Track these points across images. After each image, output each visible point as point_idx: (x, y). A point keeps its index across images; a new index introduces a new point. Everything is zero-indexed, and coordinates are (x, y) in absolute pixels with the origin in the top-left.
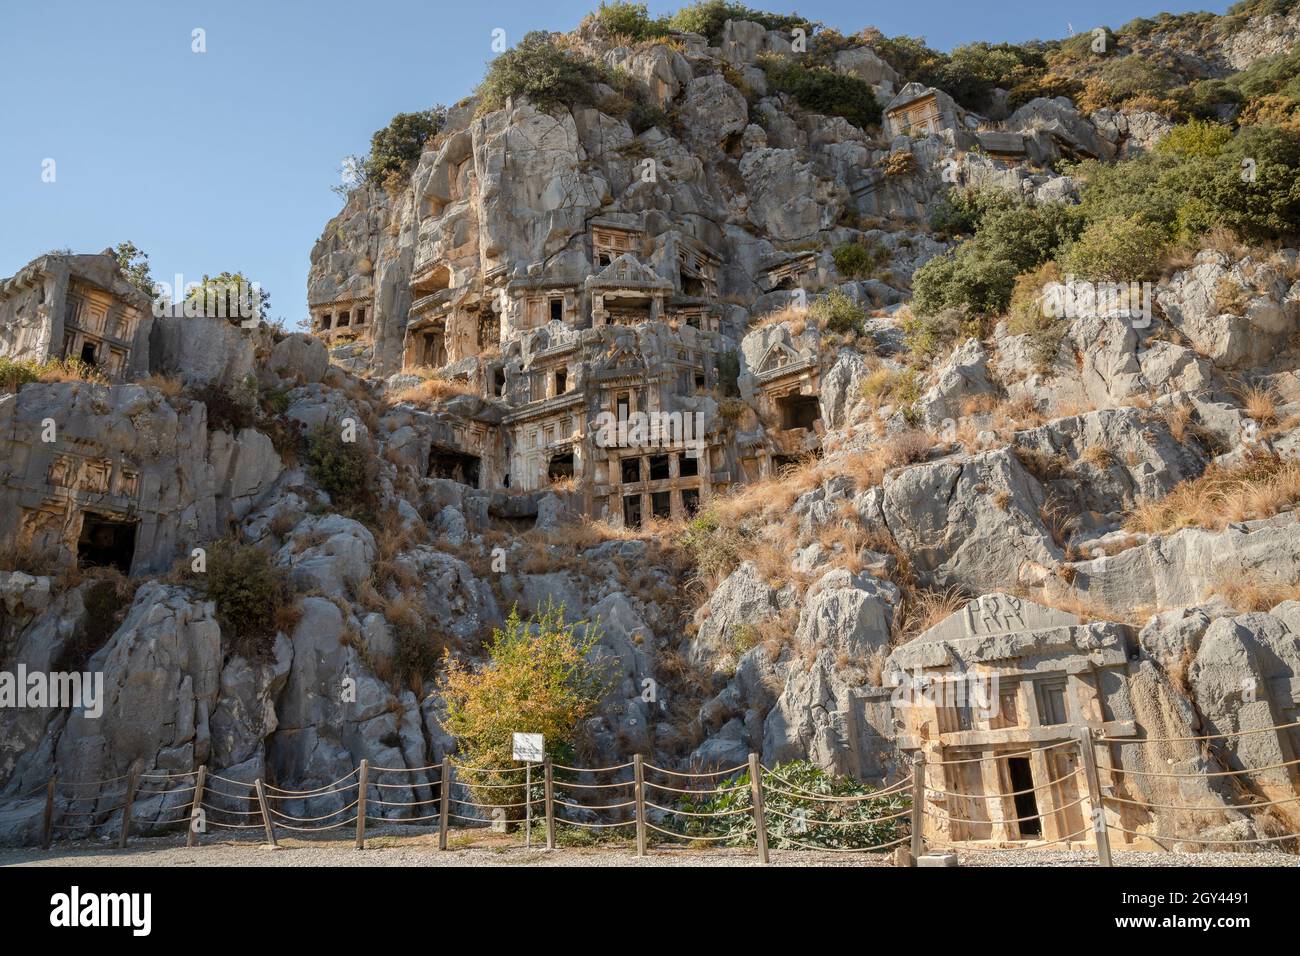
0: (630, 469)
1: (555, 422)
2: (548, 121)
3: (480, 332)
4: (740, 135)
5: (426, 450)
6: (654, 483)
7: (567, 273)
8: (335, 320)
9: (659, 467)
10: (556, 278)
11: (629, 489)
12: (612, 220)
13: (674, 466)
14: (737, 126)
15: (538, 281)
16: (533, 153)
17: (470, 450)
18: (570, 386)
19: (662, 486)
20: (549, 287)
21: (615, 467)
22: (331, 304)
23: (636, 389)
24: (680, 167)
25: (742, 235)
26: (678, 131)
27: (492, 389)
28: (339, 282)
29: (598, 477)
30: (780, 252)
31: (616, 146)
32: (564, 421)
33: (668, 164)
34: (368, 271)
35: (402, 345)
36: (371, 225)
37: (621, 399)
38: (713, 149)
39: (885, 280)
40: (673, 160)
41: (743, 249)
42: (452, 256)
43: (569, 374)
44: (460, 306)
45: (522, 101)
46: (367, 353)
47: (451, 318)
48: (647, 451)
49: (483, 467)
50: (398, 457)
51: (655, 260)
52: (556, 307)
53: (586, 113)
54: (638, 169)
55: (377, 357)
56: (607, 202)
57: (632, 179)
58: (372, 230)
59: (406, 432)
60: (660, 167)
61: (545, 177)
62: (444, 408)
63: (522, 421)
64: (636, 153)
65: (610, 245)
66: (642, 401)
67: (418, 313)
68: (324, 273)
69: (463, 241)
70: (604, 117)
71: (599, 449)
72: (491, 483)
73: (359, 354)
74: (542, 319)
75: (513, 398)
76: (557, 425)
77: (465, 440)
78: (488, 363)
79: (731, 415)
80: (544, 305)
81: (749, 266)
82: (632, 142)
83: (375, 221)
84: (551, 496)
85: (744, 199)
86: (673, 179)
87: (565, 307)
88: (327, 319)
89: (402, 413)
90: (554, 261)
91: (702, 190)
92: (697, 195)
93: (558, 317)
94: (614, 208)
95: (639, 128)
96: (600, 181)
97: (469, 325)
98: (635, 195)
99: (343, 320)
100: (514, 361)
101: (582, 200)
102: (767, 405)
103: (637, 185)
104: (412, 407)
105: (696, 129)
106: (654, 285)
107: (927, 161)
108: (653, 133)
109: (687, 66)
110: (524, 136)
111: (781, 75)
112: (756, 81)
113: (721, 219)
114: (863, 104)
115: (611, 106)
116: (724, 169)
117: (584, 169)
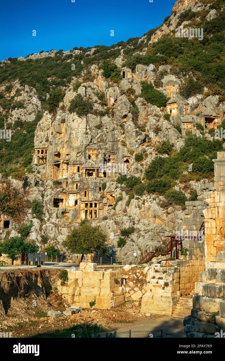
0: (86, 205)
2: (80, 120)
3: (67, 167)
4: (127, 115)
5: (53, 200)
6: (90, 208)
7: (80, 162)
8: (40, 152)
9: (91, 206)
10: (78, 163)
11: (86, 209)
12: (91, 147)
13: (93, 205)
14: (126, 113)
15: (75, 163)
16: (76, 130)
17: (62, 198)
18: (78, 188)
19: (91, 209)
20: (77, 164)
21: (84, 205)
23: (88, 191)
24: (109, 129)
25: (121, 146)
27: (66, 185)
28: (41, 143)
29: (82, 206)
30: (126, 153)
31: (95, 125)
32: (77, 195)
33: (107, 128)
34: (47, 141)
35: (52, 167)
36: (48, 126)
37: (86, 192)
38: (120, 120)
39: (142, 165)
40: (108, 127)
41: (121, 150)
42: (61, 151)
43: (78, 185)
44: (63, 163)
45: (75, 113)
46: (45, 168)
47: (61, 165)
48: (89, 202)
49: (64, 201)
50: (48, 202)
51: (100, 156)
52: (79, 168)
53: (89, 115)
54: (99, 131)
55: (48, 170)
56: (91, 142)
57: (98, 134)
58: (48, 128)
59: (49, 197)
60: (104, 130)
61: (78, 136)
62: (56, 191)
63: (70, 194)
64: (99, 127)
65: (91, 153)
66: (89, 193)
67: (55, 162)
68: (38, 139)
69: (63, 147)
70: (93, 116)
71: (81, 201)
72: (65, 204)
73: (44, 168)
74: (76, 171)
75: (69, 188)
76: (76, 195)
77: (60, 197)
78: (65, 180)
79: (103, 197)
80: (76, 168)
81: (120, 156)
82: (99, 123)
83: (49, 125)
84: (72, 211)
85: (124, 136)
86: (107, 133)
87: (80, 169)
88: (39, 151)
89: (49, 192)
90: (78, 159)
91: (116, 132)
92: (113, 135)
93: (79, 171)
94: (92, 143)
95: (102, 114)
96: (90, 137)
97: (65, 166)
98: (98, 138)
99: (42, 153)
100: (70, 180)
101: (85, 143)
102: (109, 196)
103: (98, 135)
104: (51, 190)
105: (118, 113)
106: (95, 167)
107: (164, 129)
108: (106, 117)
109: (118, 92)
110: (75, 125)
111: (145, 89)
112: (139, 91)
113: (118, 141)
114: (161, 102)
115: (96, 112)
116: (122, 126)
117: (86, 134)
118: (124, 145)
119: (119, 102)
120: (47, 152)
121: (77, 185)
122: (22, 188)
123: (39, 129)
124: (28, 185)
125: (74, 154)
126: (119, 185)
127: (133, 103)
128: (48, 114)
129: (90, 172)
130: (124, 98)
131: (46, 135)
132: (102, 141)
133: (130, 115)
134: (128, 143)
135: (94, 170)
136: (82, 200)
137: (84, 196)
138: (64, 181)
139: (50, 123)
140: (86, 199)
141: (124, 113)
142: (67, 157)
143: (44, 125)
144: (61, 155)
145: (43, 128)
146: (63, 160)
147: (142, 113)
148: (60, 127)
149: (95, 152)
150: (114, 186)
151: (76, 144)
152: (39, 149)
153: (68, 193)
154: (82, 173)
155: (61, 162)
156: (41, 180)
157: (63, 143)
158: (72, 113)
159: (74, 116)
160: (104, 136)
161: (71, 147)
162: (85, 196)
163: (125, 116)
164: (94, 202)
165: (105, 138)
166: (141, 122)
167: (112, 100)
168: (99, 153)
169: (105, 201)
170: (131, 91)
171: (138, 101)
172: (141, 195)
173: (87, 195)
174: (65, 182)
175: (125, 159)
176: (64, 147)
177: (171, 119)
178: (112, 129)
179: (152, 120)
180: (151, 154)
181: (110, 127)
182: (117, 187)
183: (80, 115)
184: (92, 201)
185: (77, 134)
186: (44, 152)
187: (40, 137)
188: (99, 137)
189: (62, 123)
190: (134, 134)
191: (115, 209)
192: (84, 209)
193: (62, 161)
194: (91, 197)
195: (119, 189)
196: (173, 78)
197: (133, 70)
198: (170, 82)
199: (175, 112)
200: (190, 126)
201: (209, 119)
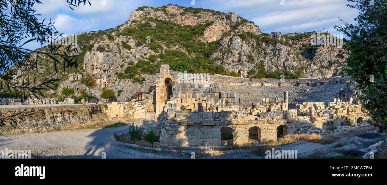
19: (106, 84)
26: (112, 52)
27: (96, 76)
28: (86, 62)
30: (117, 65)
34: (88, 61)
35: (91, 70)
38: (114, 54)
39: (123, 69)
41: (115, 64)
47: (94, 69)
51: (108, 66)
52: (101, 70)
53: (104, 52)
55: (89, 71)
56: (105, 61)
57: (107, 58)
64: (107, 56)
65: (105, 65)
66: (105, 78)
67: (92, 68)
69: (95, 63)
70: (105, 52)
71: (102, 81)
74: (100, 71)
75: (98, 77)
76: (100, 79)
79: (110, 80)
80: (100, 70)
81: (115, 66)
84: (99, 84)
85: (116, 59)
86: (110, 58)
90: (100, 67)
91: (113, 58)
92: (112, 59)
93: (101, 71)
95: (108, 52)
96: (104, 59)
97: (96, 69)
98: (107, 60)
101: (103, 61)
102: (112, 79)
105: (114, 51)
106: (106, 69)
107: (130, 57)
108: (110, 53)
109: (114, 44)
110: (99, 55)
111: (123, 43)
112: (121, 44)
113: (114, 60)
114: (129, 48)
115: (106, 51)
116: (115, 56)
117: (103, 58)
118: (116, 62)
119: (114, 48)
121: (100, 75)
123: (85, 57)
125: (99, 65)
127: (119, 48)
128: (88, 52)
130: (116, 46)
131: (88, 59)
132: (109, 60)
133: (118, 52)
134: (118, 62)
135: (106, 71)
138: (96, 74)
139: (89, 55)
140: (104, 80)
141: (116, 51)
142: (96, 66)
143: (87, 55)
144: (94, 66)
145: (87, 57)
147: (122, 51)
148: (93, 56)
149: (106, 64)
150: (114, 76)
151: (100, 61)
152: (86, 64)
153: (97, 79)
154: (102, 72)
157: (95, 61)
159: (99, 52)
161: (98, 63)
163: (116, 52)
166: (122, 54)
167: (112, 47)
168: (108, 65)
169: (110, 81)
170: (118, 44)
171: (121, 48)
172: (124, 79)
175: (117, 67)
177: (132, 54)
179: (126, 54)
180: (126, 65)
181: (111, 56)
182: (115, 76)
183: (101, 52)
184: (106, 81)
185: (100, 58)
186: (88, 65)
187: (86, 60)
189: (94, 54)
190: (120, 58)
191: (115, 84)
192: (103, 84)
195: (115, 77)
196: (133, 40)
197: (119, 37)
198: (131, 42)
199: (134, 51)
200: (139, 56)
201: (145, 54)
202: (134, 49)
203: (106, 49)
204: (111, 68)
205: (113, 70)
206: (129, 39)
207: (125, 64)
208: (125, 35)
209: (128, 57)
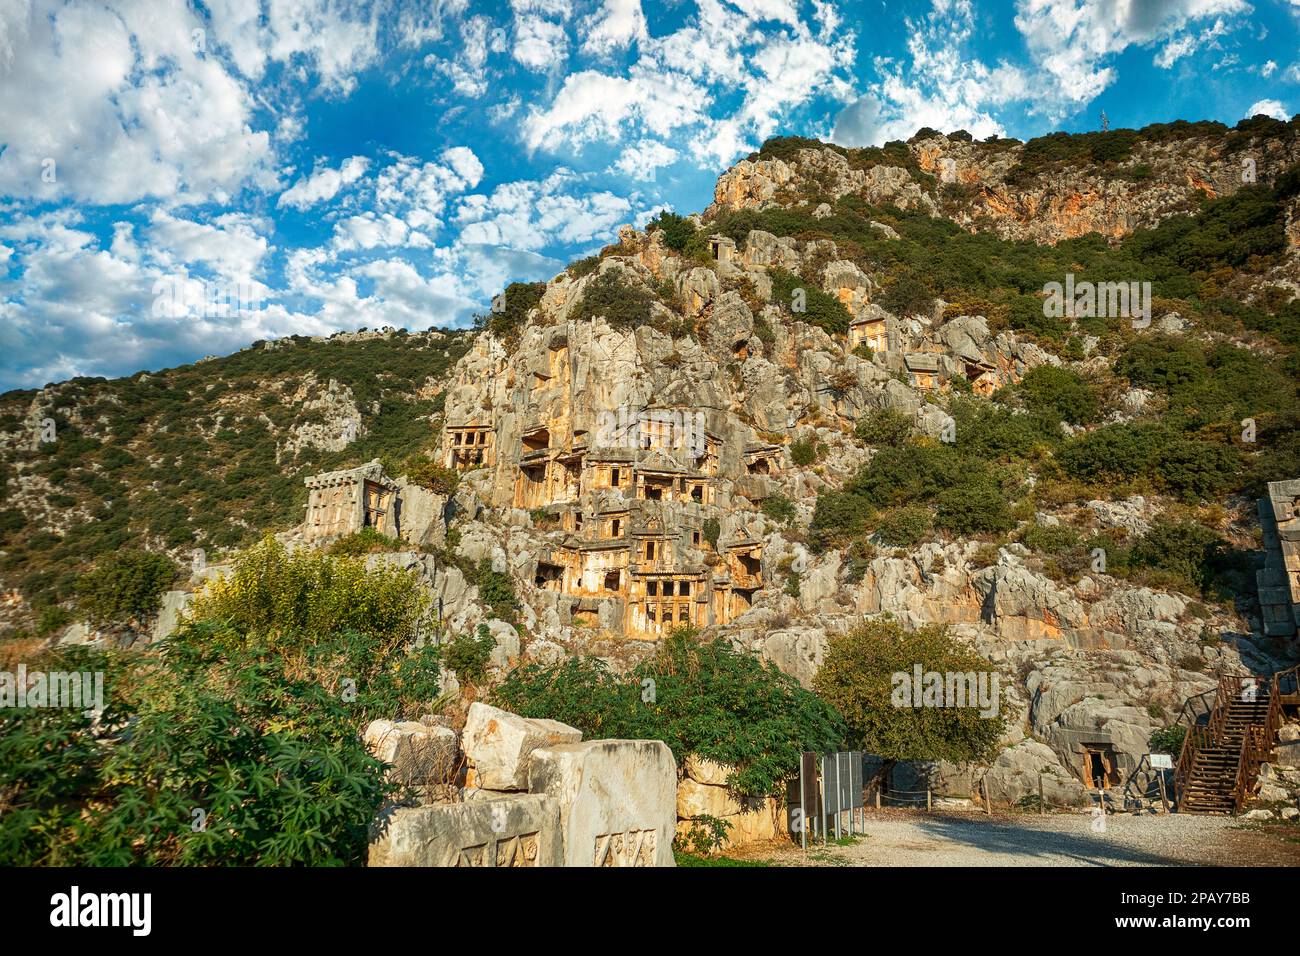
0: (652, 588)
1: (611, 554)
2: (617, 338)
4: (746, 342)
5: (535, 566)
6: (665, 598)
7: (623, 453)
8: (464, 438)
9: (668, 588)
10: (617, 456)
11: (650, 599)
13: (677, 589)
14: (745, 336)
15: (606, 458)
16: (607, 363)
17: (560, 564)
18: (621, 533)
19: (669, 600)
20: (612, 462)
21: (643, 586)
22: (462, 428)
23: (658, 540)
24: (702, 372)
25: (738, 423)
26: (704, 337)
27: (575, 524)
28: (468, 412)
29: (633, 590)
30: (757, 442)
31: (662, 357)
32: (616, 554)
33: (694, 369)
34: (488, 406)
35: (514, 476)
36: (490, 370)
37: (650, 547)
38: (726, 353)
39: (819, 473)
40: (698, 366)
41: (737, 434)
42: (551, 425)
43: (621, 524)
44: (555, 460)
45: (602, 319)
46: (491, 478)
47: (549, 468)
48: (662, 578)
49: (566, 576)
50: (521, 572)
52: (615, 473)
53: (643, 328)
54: (674, 374)
55: (498, 483)
56: (651, 401)
57: (670, 381)
58: (491, 373)
59: (525, 555)
60: (688, 372)
61: (614, 382)
62: (546, 539)
63: (591, 550)
64: (674, 362)
66: (661, 549)
67: (527, 459)
68: (457, 402)
69: (558, 414)
70: (655, 333)
71: (634, 575)
72: (570, 584)
73: (486, 478)
74: (606, 481)
75: (586, 534)
76: (612, 556)
77: (557, 558)
78: (573, 508)
79: (711, 563)
80: (607, 473)
81: (739, 447)
82: (671, 353)
83: (494, 366)
84: (606, 603)
85: (742, 395)
86: (697, 381)
87: (621, 475)
88: (459, 437)
89: (521, 540)
91: (718, 383)
92: (711, 390)
93: (616, 482)
94: (655, 405)
95: (678, 335)
96: (648, 387)
97: (560, 471)
98: (671, 394)
99: (470, 439)
100: (588, 510)
101: (636, 401)
102: (732, 559)
103: (672, 386)
104: (527, 536)
105: (717, 335)
106: (676, 470)
107: (865, 379)
108: (687, 341)
109: (716, 282)
110: (602, 349)
111: (783, 286)
112: (765, 289)
113: (726, 408)
114: (835, 319)
115: (660, 324)
116: (732, 369)
117: (639, 376)
118: (746, 418)
119: (719, 309)
120: (487, 439)
121: (616, 524)
122: (441, 517)
123: (461, 378)
124: (453, 514)
126: (772, 523)
127: (755, 315)
128: (492, 340)
129: (656, 487)
130: (733, 298)
131: (485, 393)
132: (683, 402)
133: (756, 339)
134: (759, 414)
135: (669, 481)
136: (640, 571)
137: (644, 556)
138: (568, 512)
139: (498, 362)
140: (652, 566)
141: (738, 337)
142: (576, 441)
143: (479, 365)
144: (551, 437)
145: (476, 374)
146: (558, 451)
147: (787, 341)
148: (546, 361)
151: (607, 401)
152: (460, 431)
153: (581, 550)
155: (552, 458)
156: (488, 507)
157: (557, 401)
158: (594, 317)
159: (600, 325)
160: (686, 389)
161: (590, 410)
162: (650, 556)
163: (741, 345)
164: (681, 577)
165: (691, 395)
167: (699, 303)
169: (717, 573)
171: (768, 312)
173: (656, 555)
174: (574, 515)
175: (754, 458)
176: (560, 414)
177: (876, 357)
178: (707, 371)
179: (819, 361)
180: (840, 444)
181: (703, 366)
182: (769, 530)
183: (619, 322)
184: (671, 575)
185: (611, 374)
186: (477, 439)
187: (465, 398)
188: (675, 390)
189: (551, 348)
190: (781, 388)
191: (796, 594)
192: (642, 601)
193: (553, 455)
194: (669, 559)
195: (775, 537)
196: (852, 268)
197: (740, 241)
198: (844, 279)
199: (877, 345)
200: (930, 381)
201: (973, 372)
202: (880, 329)
203: (659, 308)
204: (705, 470)
205: (728, 487)
206: (823, 257)
207: (828, 438)
208: (789, 234)
209: (841, 388)
